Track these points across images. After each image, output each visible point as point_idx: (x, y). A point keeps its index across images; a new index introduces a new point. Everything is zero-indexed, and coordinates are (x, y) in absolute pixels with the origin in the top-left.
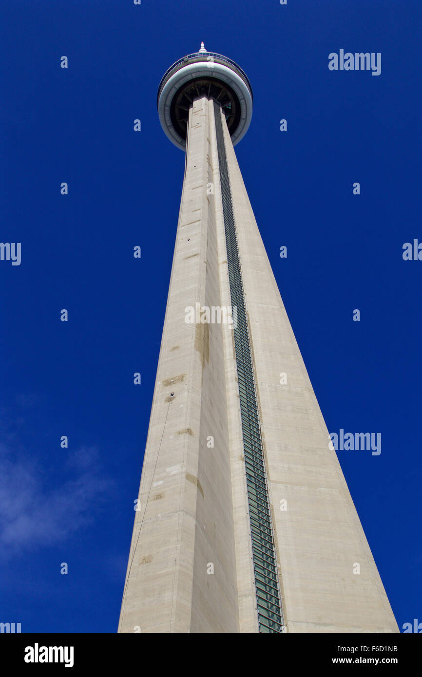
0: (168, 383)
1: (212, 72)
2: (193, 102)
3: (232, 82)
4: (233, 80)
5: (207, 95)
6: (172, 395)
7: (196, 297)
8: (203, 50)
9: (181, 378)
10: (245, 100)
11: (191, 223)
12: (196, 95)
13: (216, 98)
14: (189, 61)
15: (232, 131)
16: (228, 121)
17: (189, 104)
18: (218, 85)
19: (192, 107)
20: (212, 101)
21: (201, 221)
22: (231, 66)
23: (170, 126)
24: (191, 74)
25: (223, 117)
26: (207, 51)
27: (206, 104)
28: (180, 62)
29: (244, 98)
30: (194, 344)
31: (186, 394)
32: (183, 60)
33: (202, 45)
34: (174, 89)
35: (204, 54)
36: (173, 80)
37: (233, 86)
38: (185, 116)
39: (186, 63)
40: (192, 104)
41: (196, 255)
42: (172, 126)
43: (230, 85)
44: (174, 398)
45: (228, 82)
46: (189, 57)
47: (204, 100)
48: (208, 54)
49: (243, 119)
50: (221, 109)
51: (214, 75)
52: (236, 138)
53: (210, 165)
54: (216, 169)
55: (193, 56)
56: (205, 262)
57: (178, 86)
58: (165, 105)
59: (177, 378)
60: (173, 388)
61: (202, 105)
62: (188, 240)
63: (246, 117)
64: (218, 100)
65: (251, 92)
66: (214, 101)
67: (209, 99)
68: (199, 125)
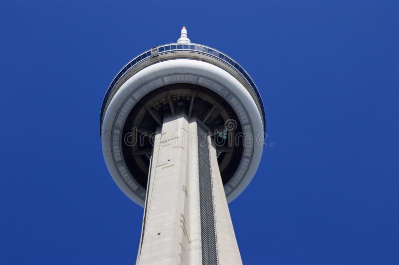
1: (199, 76)
2: (162, 124)
4: (232, 92)
5: (188, 115)
8: (184, 40)
10: (252, 127)
12: (166, 113)
13: (202, 119)
14: (161, 56)
15: (226, 177)
16: (220, 160)
17: (156, 127)
18: (206, 98)
19: (160, 132)
20: (194, 125)
22: (230, 69)
23: (119, 162)
25: (213, 153)
26: (192, 42)
28: (144, 56)
29: (250, 123)
32: (149, 54)
33: (184, 31)
34: (131, 100)
35: (186, 46)
36: (131, 85)
37: (233, 102)
38: (148, 147)
39: (154, 60)
40: (161, 127)
42: (124, 162)
43: (227, 100)
45: (224, 94)
46: (161, 49)
47: (181, 121)
48: (192, 47)
49: (247, 157)
50: (209, 138)
51: (201, 82)
52: (233, 189)
53: (185, 232)
54: (196, 240)
55: (168, 48)
57: (138, 96)
58: (114, 127)
61: (177, 130)
63: (252, 156)
64: (205, 124)
66: (199, 125)
67: (190, 121)
68: (170, 163)
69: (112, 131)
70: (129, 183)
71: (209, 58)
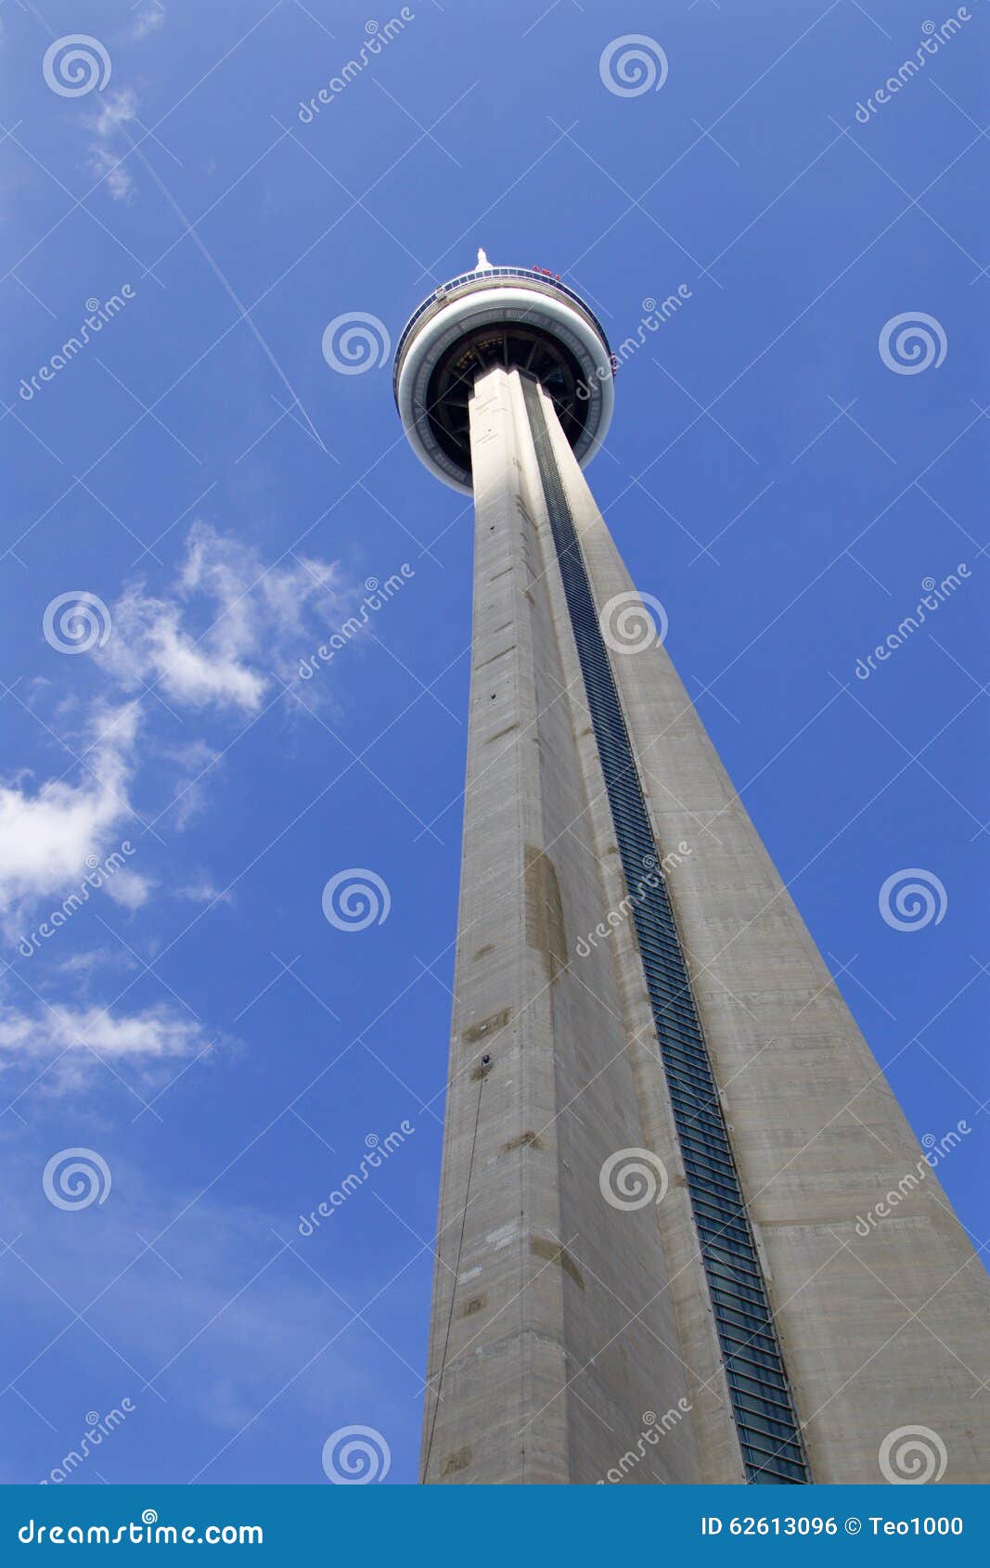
0: (475, 1035)
1: (505, 310)
2: (473, 384)
3: (554, 323)
4: (554, 319)
5: (504, 364)
6: (486, 1061)
7: (522, 824)
8: (483, 264)
9: (503, 1018)
10: (591, 357)
11: (495, 658)
12: (478, 369)
13: (523, 366)
14: (449, 297)
15: (574, 435)
16: (558, 411)
17: (466, 392)
18: (522, 335)
19: (474, 396)
20: (515, 375)
21: (516, 649)
22: (543, 288)
23: (433, 450)
24: (457, 324)
25: (547, 404)
26: (494, 265)
27: (501, 384)
28: (429, 302)
29: (588, 353)
30: (524, 932)
31: (515, 1054)
32: (434, 297)
33: (482, 255)
34: (425, 365)
35: (487, 273)
37: (557, 331)
38: (462, 418)
39: (443, 303)
40: (474, 389)
41: (512, 728)
42: (440, 449)
43: (549, 331)
44: (490, 1067)
45: (543, 324)
46: (448, 288)
47: (497, 374)
48: (496, 272)
50: (539, 387)
51: (510, 316)
52: (589, 444)
53: (526, 516)
54: (543, 523)
55: (456, 283)
56: (536, 740)
57: (433, 357)
58: (414, 406)
59: (495, 1019)
60: (488, 1045)
61: (494, 387)
62: (494, 697)
64: (530, 369)
65: (602, 335)
66: (521, 373)
67: (508, 371)
68: (491, 434)
69: (413, 413)
70: (452, 473)
71: (513, 282)
